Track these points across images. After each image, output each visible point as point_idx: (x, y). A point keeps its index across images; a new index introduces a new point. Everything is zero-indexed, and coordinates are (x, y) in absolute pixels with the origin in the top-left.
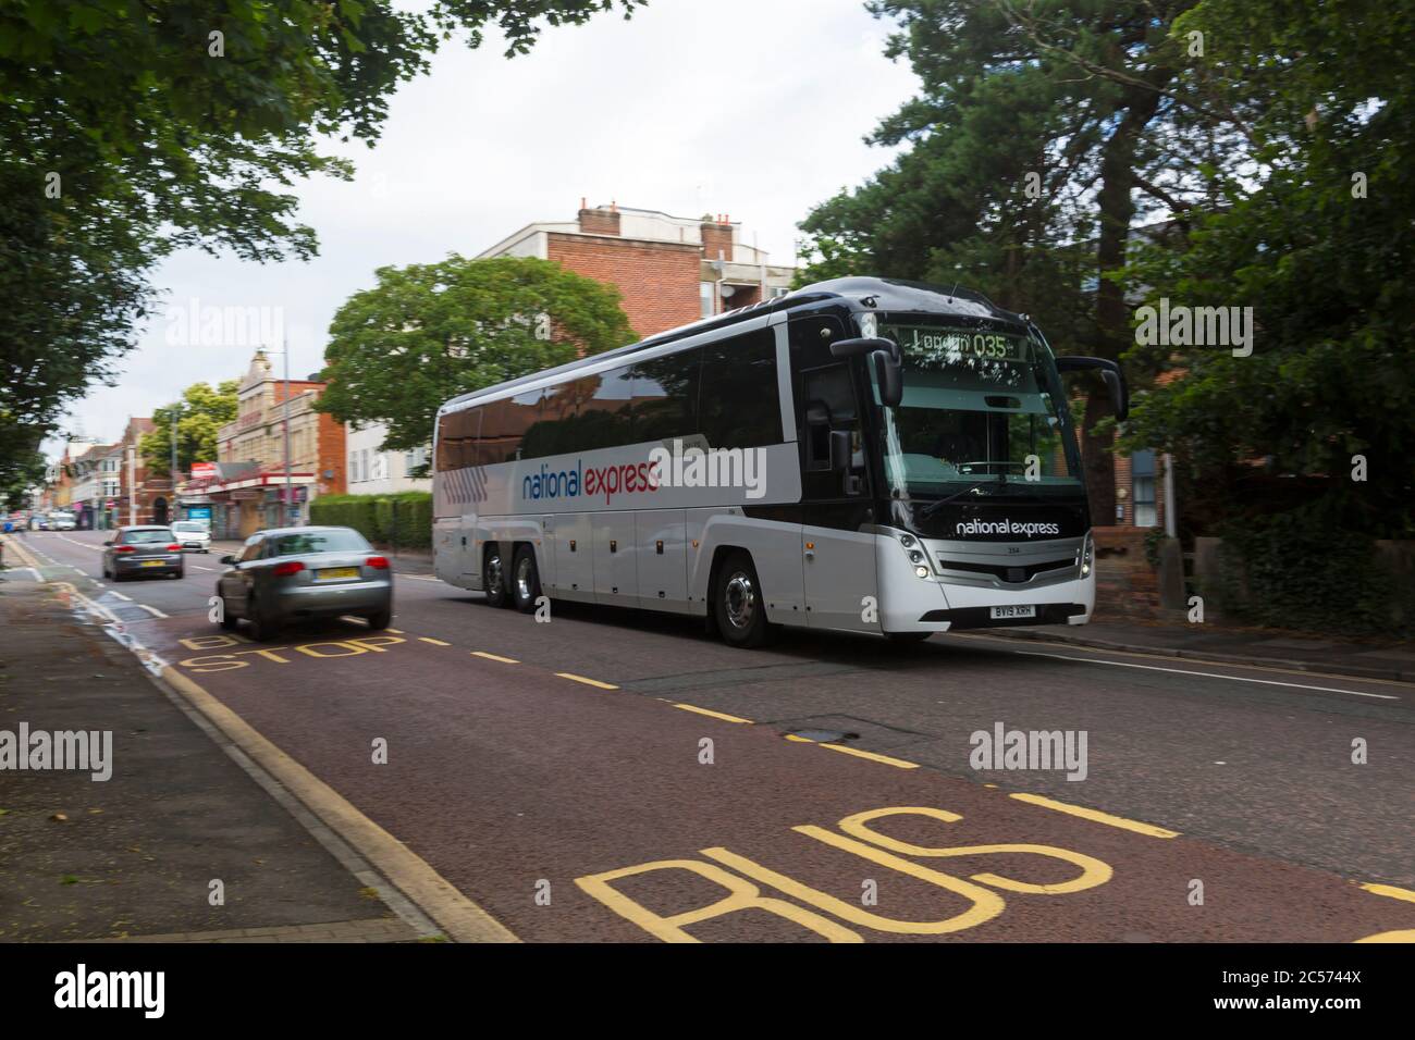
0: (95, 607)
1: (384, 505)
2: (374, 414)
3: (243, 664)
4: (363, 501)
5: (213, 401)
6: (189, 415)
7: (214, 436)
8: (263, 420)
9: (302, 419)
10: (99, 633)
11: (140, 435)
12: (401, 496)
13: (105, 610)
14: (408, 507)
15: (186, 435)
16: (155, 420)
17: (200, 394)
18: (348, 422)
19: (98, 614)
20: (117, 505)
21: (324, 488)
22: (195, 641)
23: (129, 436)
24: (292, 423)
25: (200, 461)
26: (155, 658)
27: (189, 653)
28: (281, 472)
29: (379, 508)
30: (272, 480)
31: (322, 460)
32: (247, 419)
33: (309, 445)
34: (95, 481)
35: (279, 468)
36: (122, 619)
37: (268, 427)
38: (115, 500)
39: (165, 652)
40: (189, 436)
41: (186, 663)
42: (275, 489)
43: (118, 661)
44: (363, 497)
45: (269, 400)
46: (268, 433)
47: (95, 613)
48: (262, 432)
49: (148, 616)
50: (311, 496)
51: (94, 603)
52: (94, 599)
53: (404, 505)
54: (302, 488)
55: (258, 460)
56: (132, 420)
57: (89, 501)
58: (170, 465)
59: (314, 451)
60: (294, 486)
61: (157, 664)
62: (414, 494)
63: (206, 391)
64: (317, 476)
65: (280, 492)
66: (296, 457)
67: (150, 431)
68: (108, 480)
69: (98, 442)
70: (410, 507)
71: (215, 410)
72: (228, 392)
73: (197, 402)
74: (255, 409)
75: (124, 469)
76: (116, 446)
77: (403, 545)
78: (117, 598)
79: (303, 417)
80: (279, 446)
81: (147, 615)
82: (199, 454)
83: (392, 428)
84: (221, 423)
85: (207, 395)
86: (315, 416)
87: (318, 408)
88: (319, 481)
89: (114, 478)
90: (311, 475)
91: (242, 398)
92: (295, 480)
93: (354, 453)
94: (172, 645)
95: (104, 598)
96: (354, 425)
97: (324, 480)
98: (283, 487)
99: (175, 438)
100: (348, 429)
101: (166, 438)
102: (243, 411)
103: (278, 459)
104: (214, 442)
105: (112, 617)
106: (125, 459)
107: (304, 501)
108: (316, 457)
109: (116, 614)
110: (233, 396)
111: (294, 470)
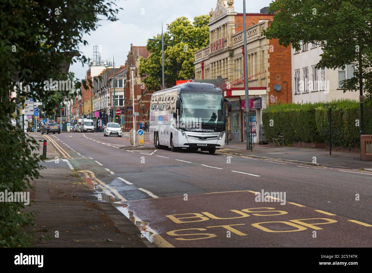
0: (108, 189)
1: (321, 112)
2: (312, 38)
3: (212, 236)
4: (305, 109)
5: (190, 32)
6: (173, 44)
7: (191, 59)
8: (228, 44)
9: (257, 44)
10: (111, 209)
11: (139, 59)
12: (334, 104)
13: (115, 191)
14: (341, 113)
15: (171, 59)
16: (149, 48)
17: (181, 26)
18: (291, 45)
19: (110, 194)
20: (123, 113)
21: (274, 99)
22: (177, 217)
23: (131, 60)
24: (249, 47)
25: (183, 79)
26: (149, 229)
27: (173, 226)
28: (242, 86)
29: (317, 115)
30: (234, 93)
31: (272, 77)
32: (216, 45)
33: (262, 64)
34: (108, 95)
35: (239, 83)
36: (126, 199)
37: (231, 52)
38: (122, 109)
39: (156, 224)
40: (173, 60)
41: (171, 233)
42: (238, 99)
43: (122, 229)
44: (304, 106)
45: (231, 30)
46: (231, 56)
47: (108, 193)
48: (227, 55)
49: (145, 197)
50: (264, 105)
51: (107, 186)
52: (106, 184)
53: (337, 112)
54: (258, 98)
55: (223, 77)
56: (132, 48)
57: (105, 110)
58: (161, 82)
59: (267, 69)
60: (253, 97)
61: (151, 233)
62: (346, 103)
63: (185, 24)
64: (268, 89)
65: (242, 103)
66: (252, 73)
67: (146, 57)
68: (116, 94)
69: (110, 65)
70: (342, 114)
71: (191, 39)
72: (201, 25)
73: (179, 33)
74: (221, 37)
75: (128, 85)
76: (121, 68)
77: (337, 145)
78: (124, 182)
79: (258, 42)
80: (240, 66)
81: (143, 196)
82: (181, 73)
83: (326, 48)
84: (196, 49)
85: (186, 28)
86: (266, 41)
87: (268, 35)
88: (270, 94)
89: (120, 93)
90: (265, 88)
91: (211, 28)
92: (251, 92)
93: (298, 71)
94: (161, 219)
95: (114, 182)
96: (298, 48)
97: (274, 92)
98: (242, 98)
99: (164, 62)
100: (293, 51)
101: (157, 61)
102: (213, 39)
103: (239, 76)
104: (192, 65)
105: (120, 197)
106: (128, 78)
107: (259, 109)
108: (268, 74)
109: (122, 195)
110: (205, 27)
111: (251, 85)
